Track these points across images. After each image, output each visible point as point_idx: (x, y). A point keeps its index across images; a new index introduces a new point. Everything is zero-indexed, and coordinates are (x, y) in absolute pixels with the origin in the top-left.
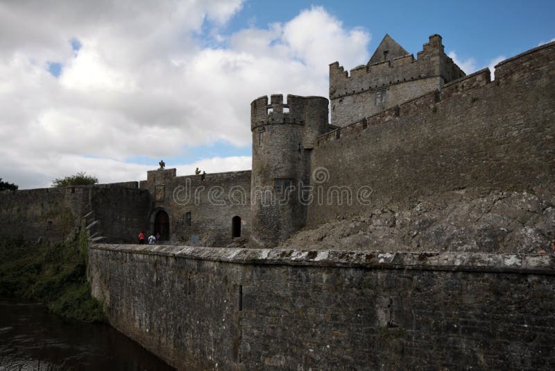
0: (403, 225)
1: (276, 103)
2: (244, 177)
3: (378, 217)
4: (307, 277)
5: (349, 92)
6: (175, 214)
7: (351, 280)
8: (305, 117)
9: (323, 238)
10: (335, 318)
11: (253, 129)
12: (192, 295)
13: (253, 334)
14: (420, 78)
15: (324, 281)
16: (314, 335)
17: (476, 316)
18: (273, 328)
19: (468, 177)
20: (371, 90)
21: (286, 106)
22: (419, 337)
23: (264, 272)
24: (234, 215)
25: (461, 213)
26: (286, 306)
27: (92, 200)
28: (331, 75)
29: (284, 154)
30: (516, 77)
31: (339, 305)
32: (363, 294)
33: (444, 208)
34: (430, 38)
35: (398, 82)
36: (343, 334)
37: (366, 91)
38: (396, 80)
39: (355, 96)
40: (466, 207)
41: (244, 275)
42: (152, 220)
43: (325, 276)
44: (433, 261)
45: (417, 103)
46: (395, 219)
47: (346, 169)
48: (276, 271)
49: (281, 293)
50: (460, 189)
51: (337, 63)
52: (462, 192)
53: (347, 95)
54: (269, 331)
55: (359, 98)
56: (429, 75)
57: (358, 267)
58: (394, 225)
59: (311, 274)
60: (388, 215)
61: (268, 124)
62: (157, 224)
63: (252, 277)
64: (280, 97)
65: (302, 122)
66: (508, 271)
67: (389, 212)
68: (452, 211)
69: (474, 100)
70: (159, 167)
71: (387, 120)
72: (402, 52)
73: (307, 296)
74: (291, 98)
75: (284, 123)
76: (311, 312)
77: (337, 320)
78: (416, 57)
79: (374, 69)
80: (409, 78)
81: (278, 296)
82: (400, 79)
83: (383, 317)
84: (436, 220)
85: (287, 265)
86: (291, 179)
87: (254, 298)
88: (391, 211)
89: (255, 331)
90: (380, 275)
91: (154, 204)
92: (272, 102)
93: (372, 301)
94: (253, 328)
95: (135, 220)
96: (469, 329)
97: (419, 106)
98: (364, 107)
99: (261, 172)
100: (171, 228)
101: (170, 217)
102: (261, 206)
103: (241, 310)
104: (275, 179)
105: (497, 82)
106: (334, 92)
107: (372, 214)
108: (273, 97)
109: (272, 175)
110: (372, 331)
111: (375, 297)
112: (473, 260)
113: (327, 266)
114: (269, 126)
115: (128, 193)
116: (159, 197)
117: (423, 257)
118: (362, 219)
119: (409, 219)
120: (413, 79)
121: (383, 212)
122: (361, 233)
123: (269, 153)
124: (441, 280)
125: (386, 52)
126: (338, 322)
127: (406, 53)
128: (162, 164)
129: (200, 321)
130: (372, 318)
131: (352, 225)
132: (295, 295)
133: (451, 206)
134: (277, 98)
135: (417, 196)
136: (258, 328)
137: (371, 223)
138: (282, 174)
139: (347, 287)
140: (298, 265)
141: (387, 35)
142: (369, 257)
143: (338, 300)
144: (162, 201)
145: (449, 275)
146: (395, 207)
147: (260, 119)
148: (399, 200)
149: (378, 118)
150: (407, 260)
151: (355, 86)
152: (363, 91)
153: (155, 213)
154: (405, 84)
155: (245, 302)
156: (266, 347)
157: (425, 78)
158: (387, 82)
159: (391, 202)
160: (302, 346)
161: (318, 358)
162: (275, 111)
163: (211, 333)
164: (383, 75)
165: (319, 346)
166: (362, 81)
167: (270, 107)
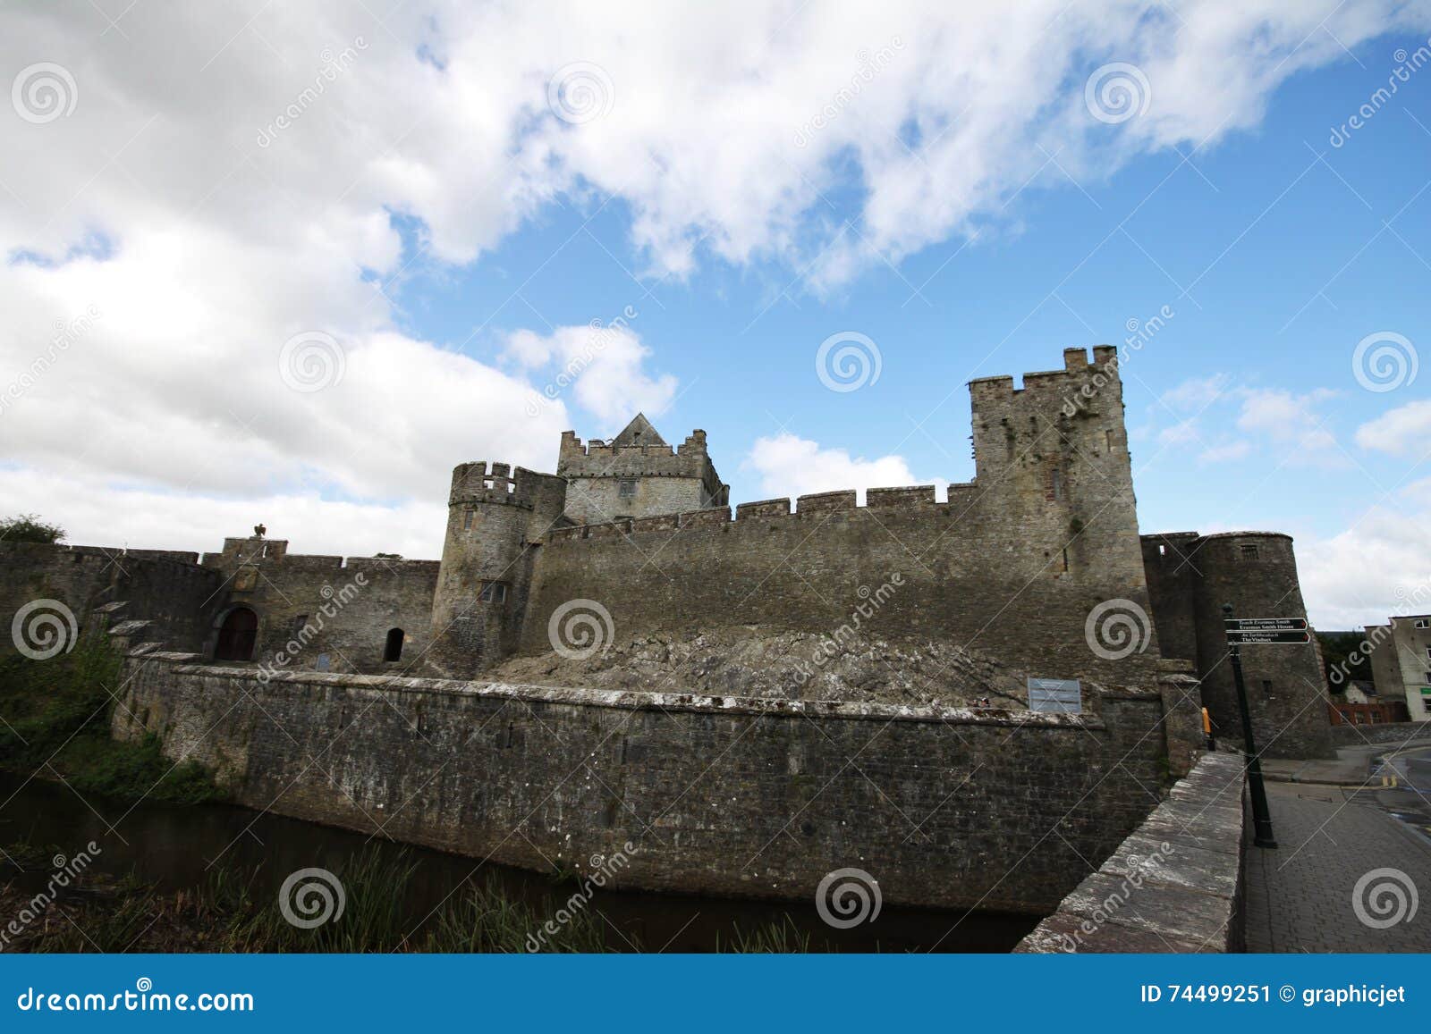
0: (679, 661)
1: (500, 476)
2: (427, 570)
3: (643, 648)
4: (714, 725)
5: (586, 473)
6: (273, 617)
7: (762, 728)
8: (536, 499)
9: (551, 671)
10: (743, 768)
11: (453, 504)
12: (515, 749)
13: (641, 792)
14: (678, 476)
15: (733, 729)
16: (718, 788)
17: (879, 760)
18: (667, 783)
19: (762, 612)
20: (615, 477)
21: (512, 481)
23: (658, 719)
24: (392, 627)
25: (755, 652)
26: (686, 758)
27: (120, 581)
28: (563, 447)
29: (501, 547)
30: (818, 515)
31: (748, 755)
32: (774, 743)
33: (732, 645)
34: (695, 432)
35: (651, 476)
36: (751, 785)
37: (609, 477)
38: (649, 472)
39: (593, 481)
40: (760, 646)
41: (631, 722)
42: (219, 623)
43: (734, 725)
44: (843, 710)
45: (705, 517)
46: (668, 653)
47: (594, 580)
48: (675, 719)
49: (680, 743)
50: (751, 624)
51: (573, 433)
52: (754, 628)
53: (582, 476)
54: (662, 787)
55: (598, 484)
56: (690, 475)
57: (769, 715)
58: (667, 658)
59: (718, 721)
60: (657, 647)
61: (483, 501)
62: (226, 632)
63: (642, 725)
64: (506, 468)
65: (530, 506)
66: (904, 720)
67: (658, 643)
68: (743, 649)
69: (773, 529)
70: (253, 534)
71: (662, 528)
72: (657, 439)
73: (712, 746)
74: (522, 472)
75: (507, 504)
76: (716, 762)
77: (745, 769)
78: (675, 450)
79: (623, 452)
80: (665, 473)
81: (675, 747)
82: (655, 472)
83: (794, 766)
84: (723, 659)
85: (690, 711)
86: (504, 585)
87: (644, 749)
88: (661, 642)
89: (643, 789)
90: (792, 723)
91: (229, 595)
92: (493, 473)
93: (784, 750)
94: (640, 784)
95: (187, 620)
96: (872, 772)
97: (707, 521)
98: (604, 497)
99: (462, 568)
100: (259, 637)
101: (262, 620)
102: (454, 617)
103: (624, 763)
104: (484, 581)
105: (798, 515)
106: (565, 469)
107: (634, 644)
108: (496, 466)
109: (480, 575)
110: (783, 780)
111: (787, 745)
112: (875, 709)
113: (737, 713)
114: (485, 505)
115: (186, 573)
116: (243, 585)
117: (831, 706)
118: (619, 649)
119: (688, 655)
120: (670, 476)
121: (650, 642)
122: (616, 667)
123: (478, 542)
124: (849, 728)
125: (637, 434)
126: (747, 772)
127: (661, 442)
128: (260, 530)
129: (532, 783)
130: (784, 766)
131: (605, 656)
132: (697, 745)
133: (741, 644)
134: (501, 469)
135: (698, 626)
136: (646, 784)
137: (633, 656)
138: (495, 574)
139: (759, 735)
140: (703, 712)
141: (641, 414)
142: (780, 705)
143: (748, 749)
144: (245, 593)
145: (856, 723)
146: (667, 637)
147: (471, 492)
148: (671, 630)
149: (650, 524)
150: (819, 709)
151: (595, 467)
152: (605, 476)
153: (227, 611)
154: (659, 479)
155: (635, 754)
156: (657, 806)
157: (684, 477)
158: (637, 471)
159: (661, 630)
160: (703, 801)
161: (722, 812)
162: (496, 485)
163: (558, 797)
164: (635, 464)
165: (723, 799)
166: (605, 464)
167: (489, 478)
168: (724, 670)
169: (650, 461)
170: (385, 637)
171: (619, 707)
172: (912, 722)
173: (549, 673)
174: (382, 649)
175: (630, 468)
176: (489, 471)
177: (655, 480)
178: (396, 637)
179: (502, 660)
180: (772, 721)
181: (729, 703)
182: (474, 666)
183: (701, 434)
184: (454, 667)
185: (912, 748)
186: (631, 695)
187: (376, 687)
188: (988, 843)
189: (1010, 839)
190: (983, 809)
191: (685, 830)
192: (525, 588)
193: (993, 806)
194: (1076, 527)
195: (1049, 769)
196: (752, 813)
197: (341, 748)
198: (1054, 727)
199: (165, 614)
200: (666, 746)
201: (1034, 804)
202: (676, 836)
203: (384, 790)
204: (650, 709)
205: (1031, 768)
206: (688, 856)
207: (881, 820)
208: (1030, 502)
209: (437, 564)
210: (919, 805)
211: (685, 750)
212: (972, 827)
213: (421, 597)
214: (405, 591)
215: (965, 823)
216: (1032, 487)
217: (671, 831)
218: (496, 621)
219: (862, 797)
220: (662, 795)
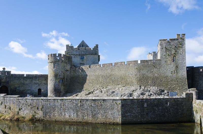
1: (60, 56)
4: (133, 101)
5: (73, 54)
6: (12, 87)
8: (67, 61)
10: (138, 106)
15: (136, 101)
16: (134, 109)
17: (156, 104)
19: (120, 83)
21: (62, 57)
22: (149, 108)
23: (125, 101)
24: (38, 88)
28: (67, 48)
30: (131, 65)
33: (115, 89)
36: (139, 109)
37: (78, 55)
39: (75, 56)
44: (151, 98)
45: (107, 65)
47: (83, 77)
48: (128, 101)
51: (69, 45)
52: (119, 86)
54: (127, 110)
60: (99, 90)
63: (123, 102)
64: (61, 54)
70: (3, 70)
72: (87, 46)
73: (133, 104)
74: (64, 55)
75: (62, 62)
76: (134, 106)
78: (92, 49)
80: (90, 54)
81: (128, 104)
83: (145, 106)
85: (130, 99)
86: (63, 79)
87: (124, 105)
89: (124, 110)
90: (144, 100)
91: (1, 83)
93: (143, 104)
96: (155, 106)
98: (77, 59)
100: (9, 92)
101: (9, 88)
102: (54, 86)
103: (121, 107)
104: (60, 78)
105: (127, 65)
108: (59, 54)
110: (143, 108)
112: (156, 98)
113: (137, 99)
114: (57, 63)
116: (3, 81)
119: (106, 91)
123: (57, 70)
124: (152, 100)
125: (83, 45)
127: (89, 47)
130: (143, 106)
132: (131, 104)
139: (140, 102)
141: (83, 40)
142: (142, 98)
143: (138, 104)
150: (148, 98)
153: (0, 87)
156: (126, 112)
157: (94, 55)
158: (84, 53)
160: (132, 111)
161: (135, 113)
162: (59, 58)
163: (110, 113)
164: (83, 52)
165: (135, 111)
166: (77, 52)
167: (57, 57)
169: (87, 51)
170: (37, 90)
171: (119, 99)
174: (37, 93)
175: (82, 53)
177: (88, 55)
178: (40, 90)
179: (65, 94)
180: (141, 100)
181: (135, 98)
183: (97, 45)
185: (160, 102)
188: (170, 113)
189: (173, 113)
191: (130, 115)
193: (171, 109)
194: (177, 67)
195: (178, 104)
196: (139, 112)
198: (179, 98)
200: (127, 104)
201: (176, 108)
202: (129, 116)
203: (75, 115)
204: (124, 99)
205: (176, 104)
206: (131, 119)
207: (156, 112)
208: (169, 62)
209: (47, 75)
210: (161, 110)
211: (130, 105)
212: (168, 111)
213: (44, 82)
214: (40, 81)
215: (167, 111)
216: (169, 59)
217: (128, 116)
218: (63, 86)
219: (154, 109)
220: (127, 111)
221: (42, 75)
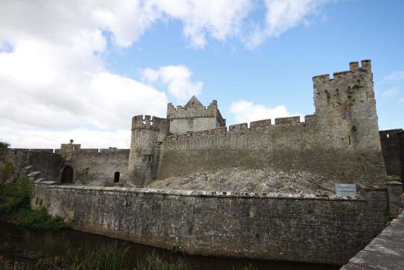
0: (211, 180)
1: (148, 120)
2: (126, 152)
3: (198, 176)
5: (176, 117)
6: (78, 169)
7: (240, 202)
8: (160, 127)
10: (234, 215)
11: (133, 130)
12: (158, 210)
14: (208, 117)
15: (230, 203)
16: (226, 223)
17: (281, 212)
18: (209, 221)
19: (239, 163)
20: (186, 118)
21: (152, 121)
22: (264, 220)
23: (205, 200)
24: (116, 171)
25: (237, 177)
26: (215, 213)
27: (29, 159)
28: (168, 108)
30: (258, 128)
31: (236, 211)
32: (245, 207)
33: (229, 174)
34: (213, 101)
35: (199, 117)
36: (237, 221)
39: (179, 120)
40: (239, 174)
41: (196, 201)
42: (61, 171)
43: (230, 201)
44: (268, 196)
45: (218, 131)
46: (207, 178)
47: (181, 154)
48: (211, 199)
49: (212, 207)
50: (235, 167)
51: (171, 104)
52: (236, 168)
53: (175, 118)
54: (207, 222)
55: (181, 121)
56: (212, 116)
57: (243, 198)
58: (207, 180)
59: (225, 200)
60: (203, 176)
61: (143, 128)
62: (64, 174)
63: (199, 202)
65: (158, 130)
66: (290, 199)
68: (233, 176)
69: (242, 134)
70: (70, 142)
71: (203, 135)
72: (200, 104)
73: (223, 208)
74: (155, 118)
75: (150, 129)
76: (226, 214)
78: (207, 108)
79: (188, 109)
80: (203, 116)
81: (211, 209)
82: (200, 116)
83: (252, 214)
84: (226, 179)
85: (215, 197)
86: (150, 156)
87: (201, 209)
88: (204, 174)
89: (201, 223)
90: (251, 200)
91: (64, 163)
93: (248, 209)
94: (200, 221)
95: (51, 171)
96: (279, 217)
98: (183, 125)
99: (137, 151)
100: (74, 176)
101: (75, 170)
102: (136, 168)
103: (194, 214)
104: (144, 155)
105: (250, 129)
106: (169, 116)
107: (195, 175)
108: (146, 116)
109: (143, 153)
110: (248, 219)
111: (249, 208)
112: (280, 195)
113: (232, 197)
114: (143, 130)
115: (50, 155)
116: (68, 159)
117: (264, 194)
118: (190, 177)
119: (214, 178)
120: (205, 117)
121: (201, 174)
122: (190, 183)
124: (271, 202)
125: (193, 103)
126: (236, 217)
127: (202, 105)
128: (72, 141)
129: (164, 221)
130: (248, 215)
131: (186, 179)
132: (218, 208)
133: (232, 174)
134: (148, 117)
135: (217, 168)
136: (202, 221)
137: (195, 179)
138: (148, 153)
139: (239, 204)
140: (220, 197)
141: (194, 96)
142: (246, 194)
143: (236, 209)
144: (69, 161)
145: (273, 200)
146: (206, 172)
147: (138, 125)
148: (208, 169)
149: (199, 134)
150: (260, 195)
151: (179, 115)
152: (183, 118)
153: (64, 168)
154: (202, 118)
155: (197, 211)
156: (206, 228)
157: (210, 117)
158: (194, 116)
159: (204, 170)
160: (221, 226)
161: (227, 230)
162: (146, 123)
163: (173, 225)
164: (193, 113)
165: (228, 226)
166: (183, 114)
167: (144, 120)
168: (226, 183)
169: (198, 112)
170: (114, 175)
171: (191, 196)
172: (293, 199)
173: (168, 185)
174: (113, 178)
175: (191, 115)
176: (144, 118)
177: (200, 118)
178: (117, 174)
179: (152, 181)
180: (244, 200)
181: (229, 194)
182: (143, 184)
183: (215, 102)
184: (136, 184)
185: (293, 208)
186: (195, 192)
187: (112, 191)
188: (322, 240)
189: (330, 239)
190: (319, 229)
191: (215, 236)
192: (158, 157)
193: (323, 228)
194: (354, 129)
195: (344, 215)
196: (238, 230)
197: (102, 211)
198: (346, 200)
199: (44, 169)
200: (208, 208)
201: (338, 227)
202: (213, 238)
203: (117, 224)
204: (202, 196)
205: (337, 215)
206: (216, 244)
207: (283, 233)
208: (336, 120)
209: (129, 150)
210: (296, 228)
211: (214, 210)
212: (315, 235)
213: (124, 161)
214: (119, 159)
215: (313, 234)
216: (336, 114)
217: (211, 236)
218: (149, 169)
219: (276, 225)
220: (207, 224)
221: (123, 150)
